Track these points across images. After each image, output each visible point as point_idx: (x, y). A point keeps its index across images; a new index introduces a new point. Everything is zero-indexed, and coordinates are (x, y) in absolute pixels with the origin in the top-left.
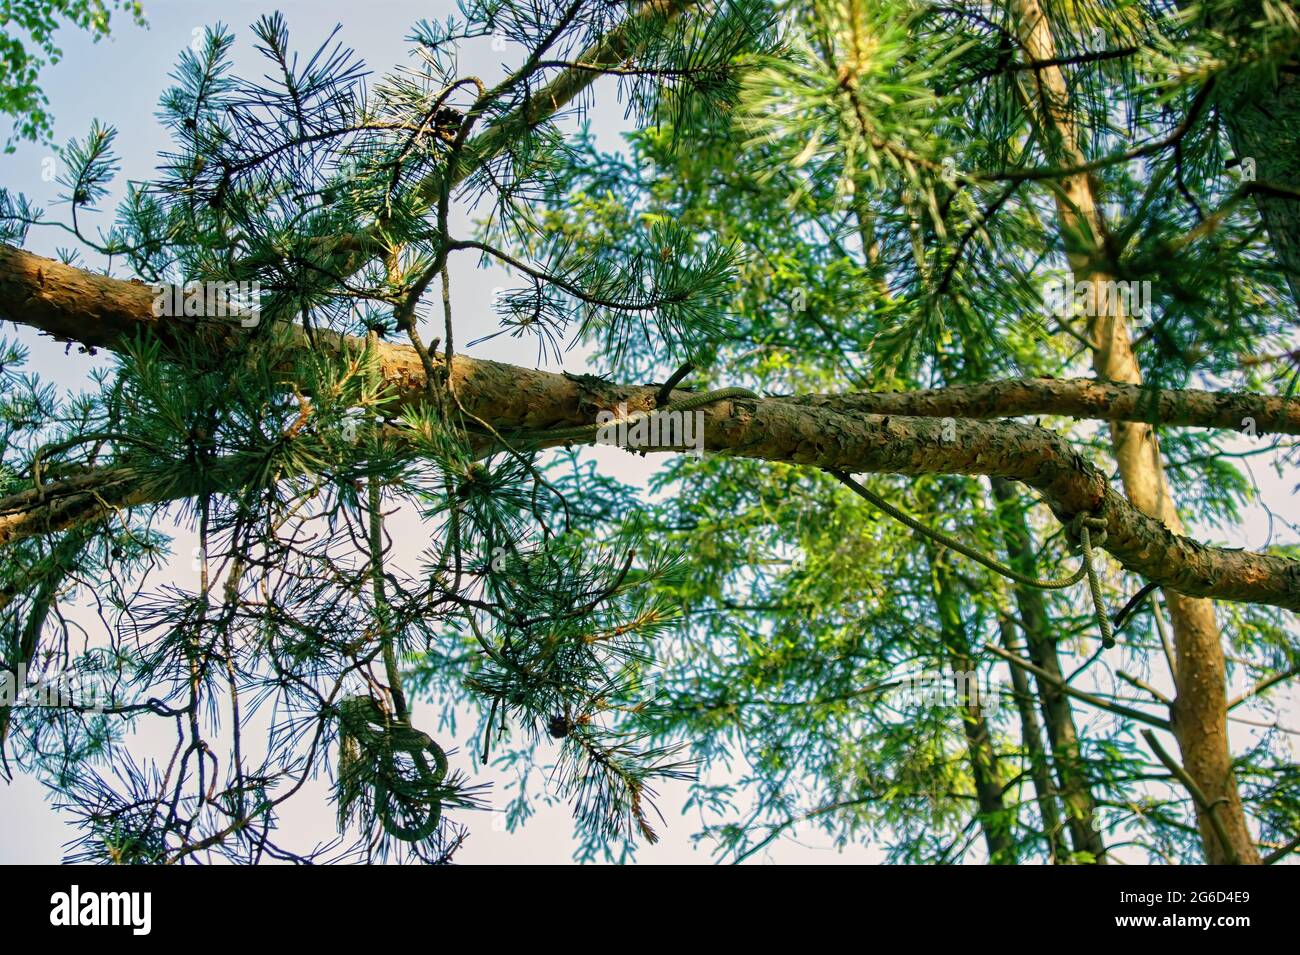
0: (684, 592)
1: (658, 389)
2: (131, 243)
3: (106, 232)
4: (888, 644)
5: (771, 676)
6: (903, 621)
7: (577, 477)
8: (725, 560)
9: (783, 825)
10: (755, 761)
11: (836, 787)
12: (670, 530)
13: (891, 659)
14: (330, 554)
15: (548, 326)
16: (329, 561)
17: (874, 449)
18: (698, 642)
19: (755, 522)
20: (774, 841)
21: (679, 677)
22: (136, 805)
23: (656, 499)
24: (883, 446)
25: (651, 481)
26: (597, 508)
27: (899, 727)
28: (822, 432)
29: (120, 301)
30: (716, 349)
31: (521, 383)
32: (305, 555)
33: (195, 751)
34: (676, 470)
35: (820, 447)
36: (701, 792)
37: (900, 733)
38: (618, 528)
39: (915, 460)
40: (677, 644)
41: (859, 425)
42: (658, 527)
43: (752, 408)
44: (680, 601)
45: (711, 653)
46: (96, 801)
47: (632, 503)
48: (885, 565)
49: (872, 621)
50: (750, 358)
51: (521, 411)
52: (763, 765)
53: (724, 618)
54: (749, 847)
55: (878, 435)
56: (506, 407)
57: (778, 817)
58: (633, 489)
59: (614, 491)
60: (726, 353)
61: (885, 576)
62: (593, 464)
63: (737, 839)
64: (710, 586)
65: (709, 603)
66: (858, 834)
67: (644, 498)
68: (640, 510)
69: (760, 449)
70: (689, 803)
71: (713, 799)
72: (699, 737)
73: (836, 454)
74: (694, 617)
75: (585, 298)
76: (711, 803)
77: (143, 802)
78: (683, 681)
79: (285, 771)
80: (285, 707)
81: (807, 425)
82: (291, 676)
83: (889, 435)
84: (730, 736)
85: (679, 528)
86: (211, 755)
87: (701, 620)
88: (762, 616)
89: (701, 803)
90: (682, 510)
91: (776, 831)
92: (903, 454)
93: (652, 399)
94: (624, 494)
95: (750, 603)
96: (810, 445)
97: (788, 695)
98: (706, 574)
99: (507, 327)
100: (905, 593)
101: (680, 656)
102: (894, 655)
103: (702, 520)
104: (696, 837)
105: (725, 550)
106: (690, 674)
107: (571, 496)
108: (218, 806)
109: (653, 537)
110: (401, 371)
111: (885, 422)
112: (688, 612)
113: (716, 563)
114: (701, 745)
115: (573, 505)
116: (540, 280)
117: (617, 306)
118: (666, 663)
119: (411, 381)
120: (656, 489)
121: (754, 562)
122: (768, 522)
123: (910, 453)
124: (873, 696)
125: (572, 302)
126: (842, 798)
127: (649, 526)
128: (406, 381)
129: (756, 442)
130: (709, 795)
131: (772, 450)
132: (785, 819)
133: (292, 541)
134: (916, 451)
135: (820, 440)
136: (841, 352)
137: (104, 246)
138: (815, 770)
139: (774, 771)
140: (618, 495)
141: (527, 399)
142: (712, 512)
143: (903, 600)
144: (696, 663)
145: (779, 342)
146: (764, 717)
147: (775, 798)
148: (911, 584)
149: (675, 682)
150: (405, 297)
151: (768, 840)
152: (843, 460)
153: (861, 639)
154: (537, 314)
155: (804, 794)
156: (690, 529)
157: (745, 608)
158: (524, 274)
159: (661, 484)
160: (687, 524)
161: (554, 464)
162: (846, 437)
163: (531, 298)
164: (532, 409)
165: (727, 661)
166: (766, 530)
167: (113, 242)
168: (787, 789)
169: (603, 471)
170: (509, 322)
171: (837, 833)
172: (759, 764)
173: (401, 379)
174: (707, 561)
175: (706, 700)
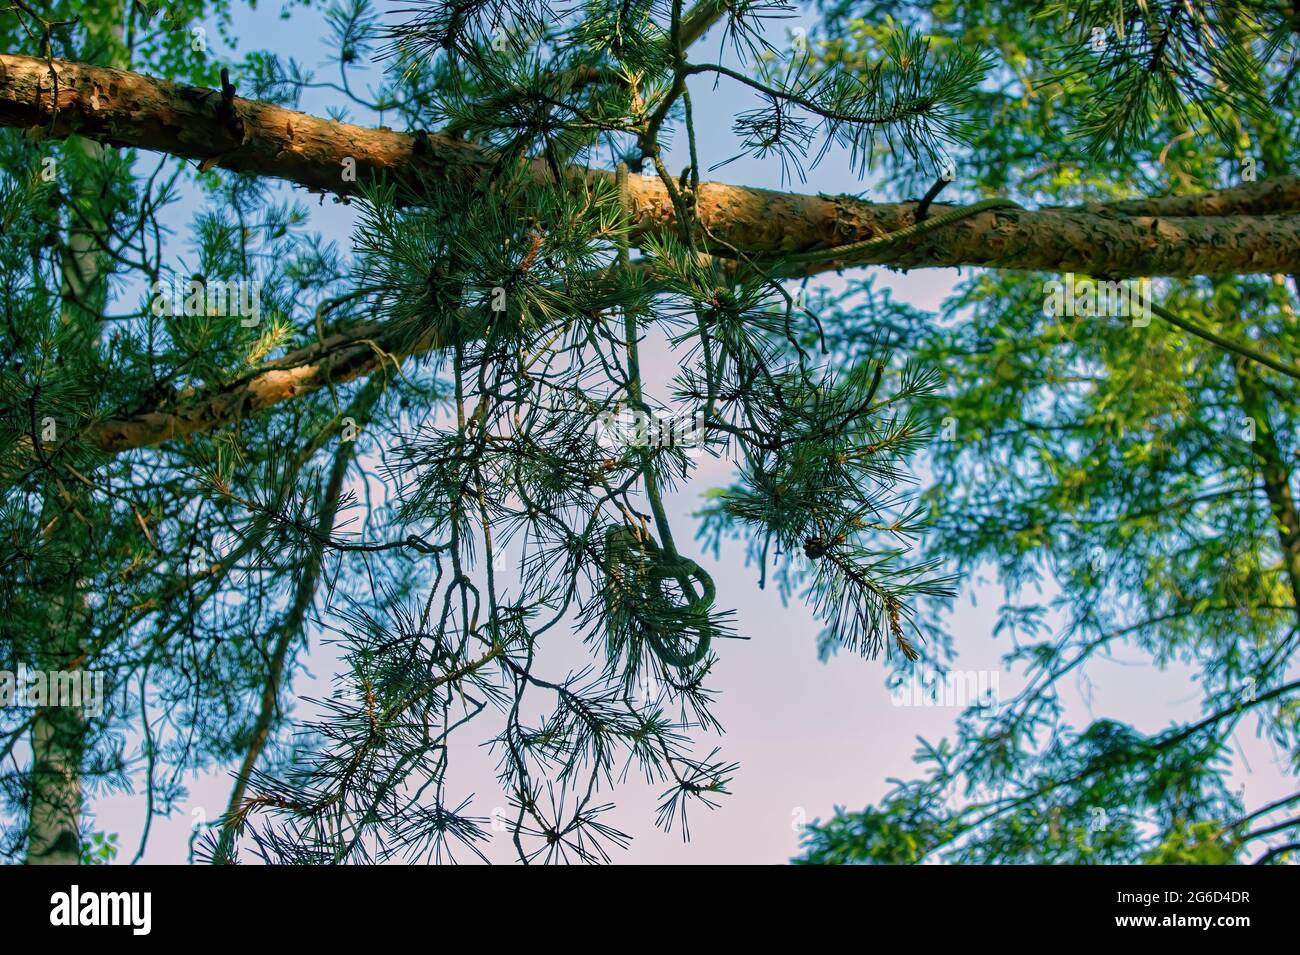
0: (984, 415)
1: (917, 205)
2: (401, 98)
3: (376, 89)
4: (1194, 457)
5: (1078, 494)
6: (1210, 434)
7: (871, 306)
8: (1025, 379)
9: (1096, 643)
10: (1064, 580)
11: (1150, 604)
12: (969, 354)
13: (1200, 472)
14: (581, 386)
15: (791, 146)
16: (580, 392)
17: (1144, 252)
18: (1000, 464)
19: (1052, 340)
20: (1088, 661)
21: (983, 500)
22: (402, 640)
23: (949, 324)
24: (1153, 250)
25: (943, 306)
26: (894, 336)
27: (1212, 542)
28: (1089, 239)
29: (370, 149)
30: (1004, 168)
31: (776, 207)
32: (557, 388)
33: (458, 586)
34: (969, 292)
35: (1088, 254)
36: (1012, 614)
37: (1214, 547)
38: (913, 354)
39: (1188, 262)
40: (979, 468)
41: (1127, 229)
42: (954, 351)
43: (1014, 219)
44: (980, 424)
45: (1014, 475)
46: (365, 637)
47: (929, 329)
48: (1187, 377)
49: (1179, 435)
50: (1039, 176)
51: (777, 236)
52: (1072, 584)
53: (1025, 439)
54: (1062, 665)
55: (1149, 237)
56: (761, 232)
57: (1091, 635)
58: (928, 316)
59: (909, 318)
60: (1016, 172)
61: (1189, 389)
62: (886, 292)
63: (1050, 658)
64: (1010, 406)
65: (1011, 426)
66: (1178, 651)
67: (939, 324)
68: (936, 335)
69: (1025, 259)
70: (1000, 626)
71: (1025, 620)
72: (1007, 559)
73: (1105, 260)
74: (995, 440)
75: (826, 114)
76: (1021, 624)
77: (409, 637)
78: (988, 504)
79: (542, 601)
80: (535, 539)
81: (1073, 233)
82: (539, 509)
83: (1157, 237)
84: (1039, 557)
85: (978, 352)
86: (473, 589)
87: (1002, 443)
88: (1070, 437)
89: (1012, 625)
90: (980, 332)
91: (1088, 649)
92: (1175, 257)
93: (911, 216)
94: (920, 321)
95: (1056, 424)
96: (1076, 252)
97: (1094, 512)
98: (1005, 396)
99: (748, 148)
100: (1210, 405)
101: (982, 479)
102: (1202, 468)
103: (999, 342)
104: (1008, 658)
105: (1023, 371)
106: (994, 497)
107: (866, 325)
108: (481, 637)
109: (950, 361)
110: (652, 202)
111: (1154, 225)
112: (989, 434)
113: (1016, 385)
114: (1009, 569)
115: (869, 334)
116: (779, 100)
117: (859, 120)
118: (968, 487)
119: (664, 212)
120: (949, 314)
121: (1053, 380)
122: (1064, 340)
123: (1182, 254)
124: (1181, 510)
125: (813, 120)
126: (1157, 614)
127: (946, 350)
128: (658, 212)
129: (1020, 253)
130: (1020, 616)
131: (1038, 259)
132: (1098, 636)
133: (544, 375)
134: (1188, 252)
135: (1087, 246)
136: (1134, 164)
137: (375, 103)
138: (1129, 588)
139: (1087, 591)
140: (914, 322)
141: (783, 221)
142: (1008, 332)
143: (1209, 412)
144: (1000, 486)
145: (1068, 155)
146: (1072, 537)
147: (1086, 618)
148: (1216, 396)
149: (979, 505)
150: (647, 125)
151: (1080, 658)
152: (1112, 265)
153: (1167, 454)
154: (778, 133)
155: (1120, 613)
156: (987, 352)
157: (1049, 429)
158: (761, 93)
159: (954, 308)
160: (983, 347)
161: (847, 294)
162: (1115, 242)
163: (771, 118)
164: (789, 233)
165: (1032, 482)
166: (1066, 349)
167: (383, 98)
168: (1102, 608)
169: (897, 298)
170: (752, 145)
171: (1157, 651)
172: (1070, 583)
173: (654, 211)
174: (1005, 383)
175: (1012, 523)
